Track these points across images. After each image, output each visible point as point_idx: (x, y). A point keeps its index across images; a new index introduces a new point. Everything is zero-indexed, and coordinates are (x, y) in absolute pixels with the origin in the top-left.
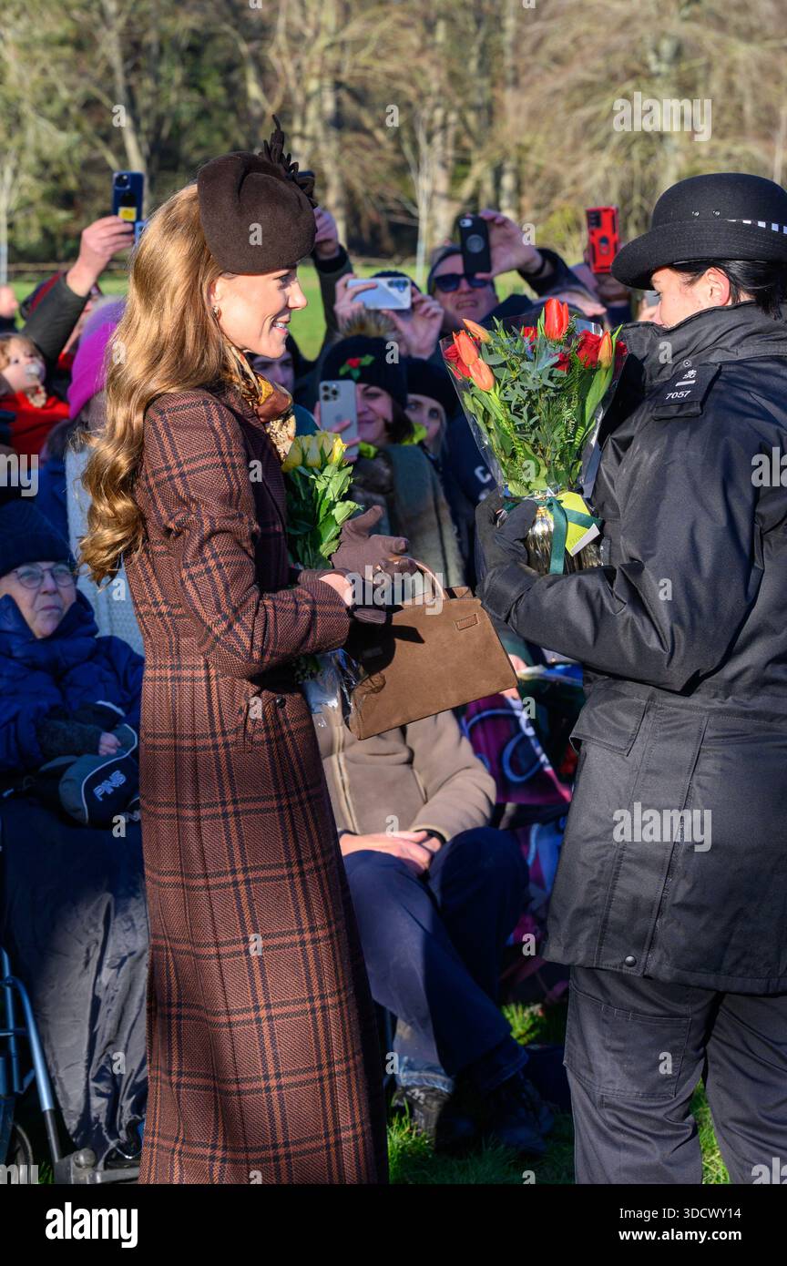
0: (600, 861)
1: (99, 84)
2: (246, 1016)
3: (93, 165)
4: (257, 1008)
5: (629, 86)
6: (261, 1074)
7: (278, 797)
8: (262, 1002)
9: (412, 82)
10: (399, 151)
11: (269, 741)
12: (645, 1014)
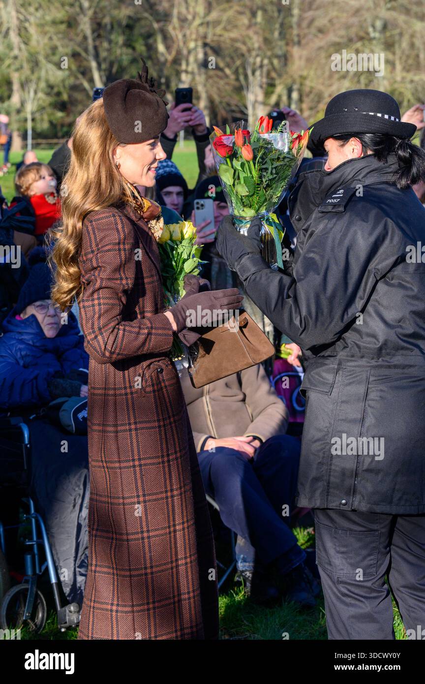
0: (322, 452)
1: (79, 45)
2: (136, 536)
3: (75, 88)
4: (142, 532)
5: (359, 45)
6: (143, 566)
7: (159, 421)
8: (145, 529)
9: (244, 43)
10: (237, 79)
11: (154, 391)
12: (356, 531)
